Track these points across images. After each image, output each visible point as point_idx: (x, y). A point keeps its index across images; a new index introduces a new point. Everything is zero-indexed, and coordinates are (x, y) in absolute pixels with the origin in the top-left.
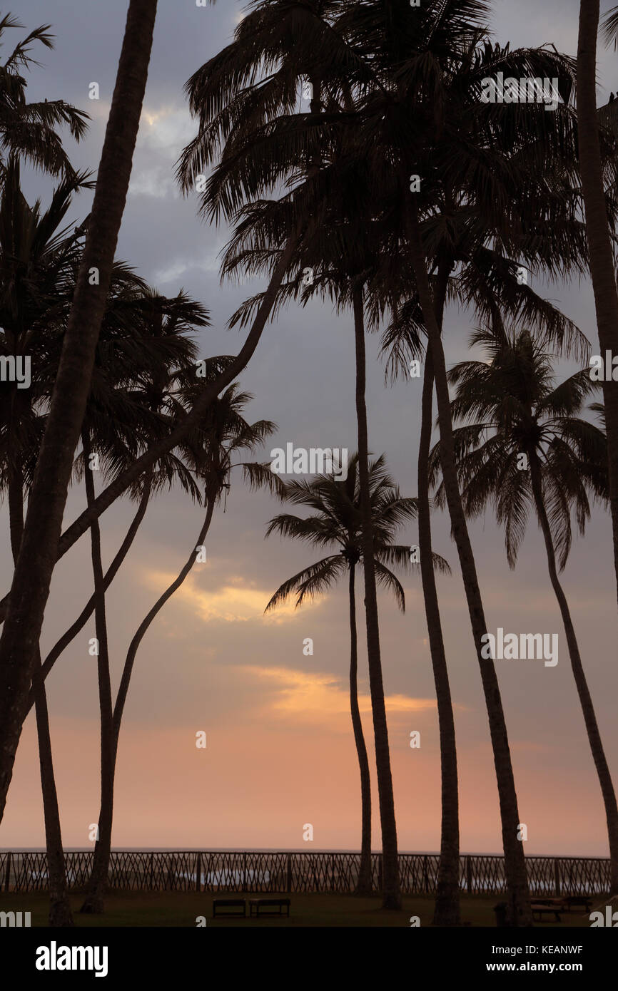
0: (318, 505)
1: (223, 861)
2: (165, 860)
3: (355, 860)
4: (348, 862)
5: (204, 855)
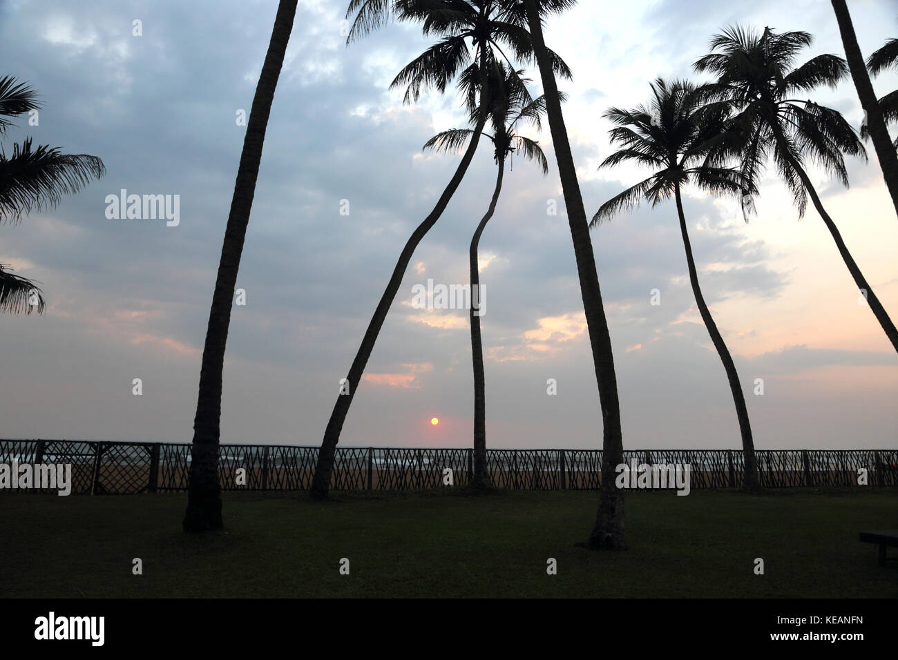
2: (529, 457)
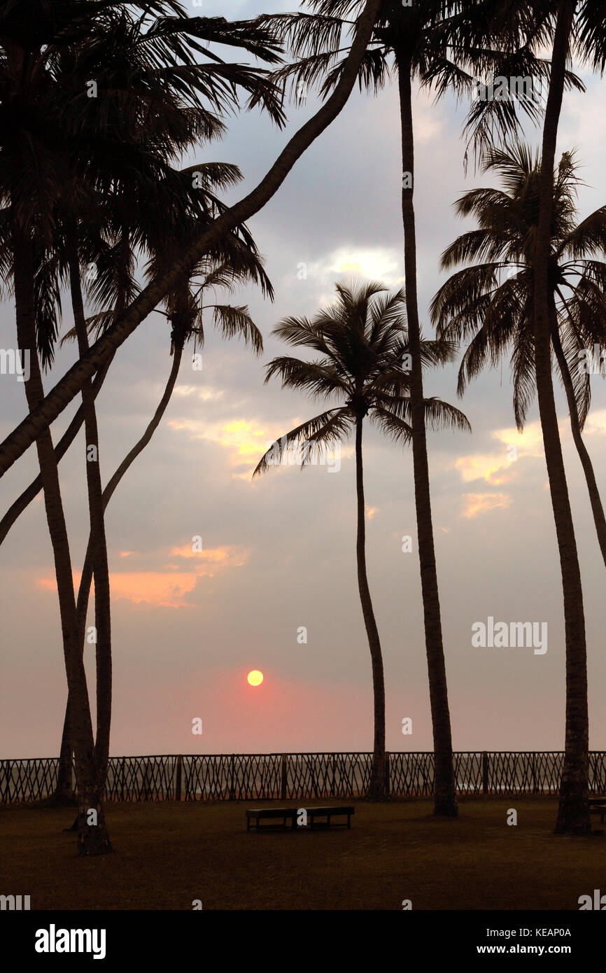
1: (208, 765)
2: (139, 765)
3: (358, 760)
4: (351, 762)
5: (185, 758)
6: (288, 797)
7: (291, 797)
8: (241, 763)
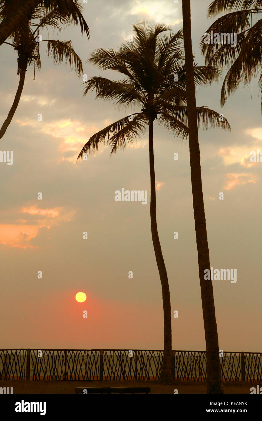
0: (124, 70)
1: (48, 356)
3: (153, 355)
4: (148, 357)
5: (32, 351)
6: (104, 379)
7: (106, 380)
8: (71, 355)
